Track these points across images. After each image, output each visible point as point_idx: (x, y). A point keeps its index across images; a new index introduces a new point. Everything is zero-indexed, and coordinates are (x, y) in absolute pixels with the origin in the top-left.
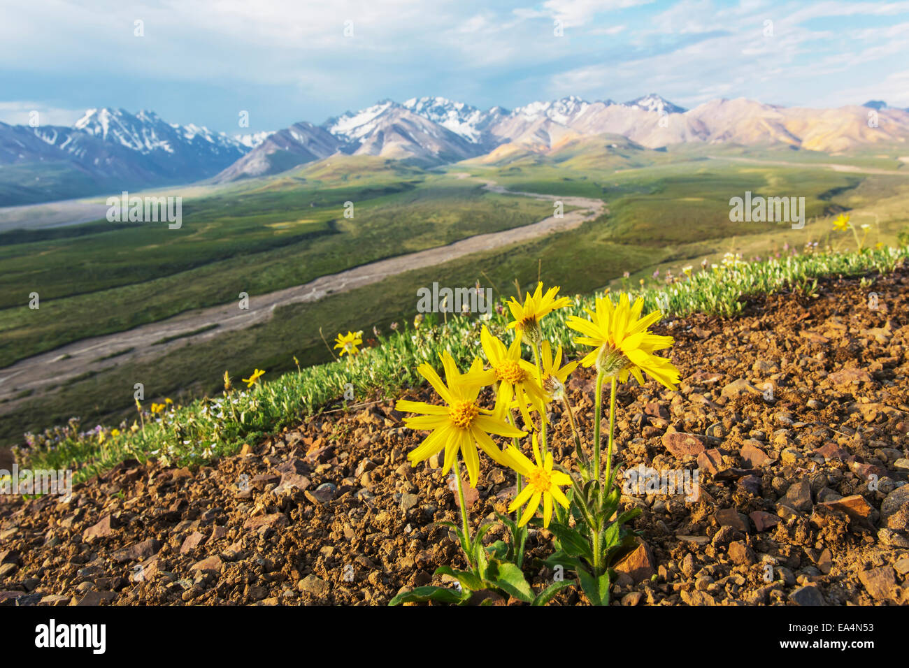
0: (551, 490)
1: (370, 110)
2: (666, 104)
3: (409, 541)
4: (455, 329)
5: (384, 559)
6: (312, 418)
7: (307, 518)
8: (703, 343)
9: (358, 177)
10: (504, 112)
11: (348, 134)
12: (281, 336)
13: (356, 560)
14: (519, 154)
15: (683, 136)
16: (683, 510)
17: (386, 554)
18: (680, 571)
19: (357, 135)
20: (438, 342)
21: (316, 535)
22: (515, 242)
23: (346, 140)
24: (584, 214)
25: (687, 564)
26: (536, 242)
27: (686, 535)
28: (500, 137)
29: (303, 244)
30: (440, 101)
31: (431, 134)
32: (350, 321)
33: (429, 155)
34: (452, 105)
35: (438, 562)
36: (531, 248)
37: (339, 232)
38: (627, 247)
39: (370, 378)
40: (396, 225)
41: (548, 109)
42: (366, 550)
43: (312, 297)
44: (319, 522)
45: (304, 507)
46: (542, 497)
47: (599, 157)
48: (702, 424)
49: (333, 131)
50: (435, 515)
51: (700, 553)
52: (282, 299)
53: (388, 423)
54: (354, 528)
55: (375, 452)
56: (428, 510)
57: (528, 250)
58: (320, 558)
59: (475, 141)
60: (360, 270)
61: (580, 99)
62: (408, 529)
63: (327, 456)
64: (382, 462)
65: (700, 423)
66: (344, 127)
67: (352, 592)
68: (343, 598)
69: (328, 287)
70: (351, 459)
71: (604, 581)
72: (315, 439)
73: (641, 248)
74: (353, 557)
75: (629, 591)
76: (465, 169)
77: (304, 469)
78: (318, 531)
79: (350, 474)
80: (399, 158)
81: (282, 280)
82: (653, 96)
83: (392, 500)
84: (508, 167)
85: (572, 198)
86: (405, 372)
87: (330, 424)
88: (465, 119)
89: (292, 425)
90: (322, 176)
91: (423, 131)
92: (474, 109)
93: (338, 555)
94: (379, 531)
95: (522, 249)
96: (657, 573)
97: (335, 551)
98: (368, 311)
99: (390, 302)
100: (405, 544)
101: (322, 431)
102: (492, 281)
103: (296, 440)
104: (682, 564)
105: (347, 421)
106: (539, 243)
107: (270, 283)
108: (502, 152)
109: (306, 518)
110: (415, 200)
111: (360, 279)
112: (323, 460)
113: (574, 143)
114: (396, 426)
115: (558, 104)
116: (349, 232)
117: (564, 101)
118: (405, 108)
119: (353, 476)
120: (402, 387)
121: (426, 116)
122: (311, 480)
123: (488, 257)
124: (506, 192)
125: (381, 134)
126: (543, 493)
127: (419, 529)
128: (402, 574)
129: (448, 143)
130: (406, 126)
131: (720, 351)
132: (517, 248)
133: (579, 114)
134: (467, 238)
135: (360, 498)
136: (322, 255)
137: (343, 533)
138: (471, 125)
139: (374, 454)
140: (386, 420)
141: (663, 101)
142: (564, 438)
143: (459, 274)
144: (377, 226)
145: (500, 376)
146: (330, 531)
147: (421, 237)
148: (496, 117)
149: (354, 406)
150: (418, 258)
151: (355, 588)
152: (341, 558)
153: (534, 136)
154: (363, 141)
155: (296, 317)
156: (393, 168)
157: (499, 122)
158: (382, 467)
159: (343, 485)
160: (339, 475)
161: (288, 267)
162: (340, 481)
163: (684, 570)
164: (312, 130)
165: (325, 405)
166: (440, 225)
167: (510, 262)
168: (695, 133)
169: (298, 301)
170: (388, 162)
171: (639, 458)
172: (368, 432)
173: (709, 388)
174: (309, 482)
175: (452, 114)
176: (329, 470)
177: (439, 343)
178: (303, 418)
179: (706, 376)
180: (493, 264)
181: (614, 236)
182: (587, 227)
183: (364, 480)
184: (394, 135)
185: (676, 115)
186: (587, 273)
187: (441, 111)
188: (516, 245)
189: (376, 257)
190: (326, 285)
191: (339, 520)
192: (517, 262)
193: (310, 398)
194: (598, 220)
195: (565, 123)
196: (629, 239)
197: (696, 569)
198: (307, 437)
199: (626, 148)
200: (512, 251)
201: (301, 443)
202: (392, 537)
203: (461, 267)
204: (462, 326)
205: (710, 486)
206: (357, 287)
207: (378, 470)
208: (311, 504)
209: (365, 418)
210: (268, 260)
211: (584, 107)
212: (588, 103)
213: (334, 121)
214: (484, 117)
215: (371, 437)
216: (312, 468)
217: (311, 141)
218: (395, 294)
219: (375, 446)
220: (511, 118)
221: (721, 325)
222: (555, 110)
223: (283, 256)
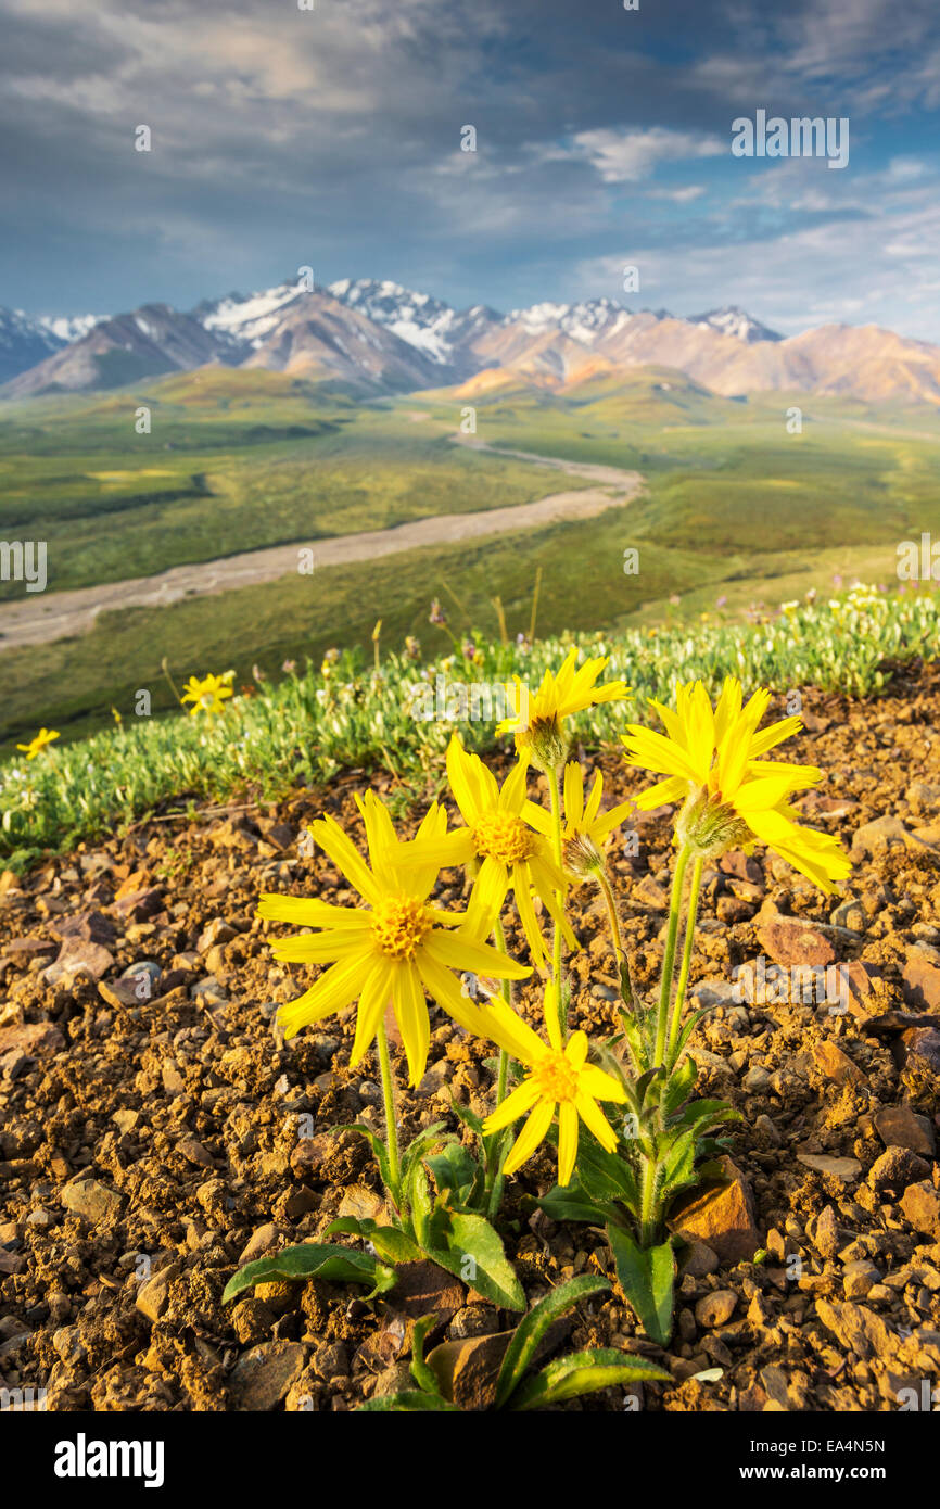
0: (576, 1101)
1: (271, 293)
2: (752, 325)
3: (282, 1116)
4: (391, 677)
5: (232, 1148)
6: (132, 828)
7: (98, 1037)
8: (815, 740)
9: (247, 405)
10: (493, 316)
11: (233, 330)
12: (106, 660)
13: (178, 1148)
14: (511, 389)
15: (775, 379)
16: (804, 1091)
17: (237, 1138)
18: (808, 1242)
19: (250, 333)
20: (361, 706)
21: (113, 1076)
22: (497, 532)
23: (230, 342)
24: (609, 495)
25: (824, 1232)
26: (529, 534)
27: (816, 1154)
28: (481, 358)
29: (149, 509)
30: (388, 288)
31: (370, 343)
32: (221, 642)
33: (365, 377)
34: (409, 297)
35: (334, 1178)
36: (522, 543)
37: (210, 495)
38: (673, 552)
39: (237, 765)
40: (305, 489)
41: (565, 316)
42: (200, 1125)
43: (161, 599)
44: (119, 1049)
45: (95, 1011)
46: (557, 1113)
47: (641, 402)
48: (825, 901)
49: (209, 322)
50: (335, 1059)
51: (845, 1200)
52: (110, 599)
53: (264, 849)
54: (182, 1071)
55: (235, 907)
56: (324, 1047)
57: (517, 546)
58: (109, 1135)
59: (442, 360)
60: (242, 559)
61: (615, 304)
62: (282, 1085)
63: (151, 908)
64: (247, 928)
65: (820, 900)
66: (227, 318)
67: (162, 1222)
68: (143, 1235)
69: (188, 583)
70: (191, 916)
71: (663, 1264)
72: (133, 869)
73: (694, 555)
74: (172, 1142)
75: (711, 1289)
76: (424, 406)
77: (105, 932)
78: (116, 1067)
79: (189, 946)
80: (316, 379)
81: (113, 568)
82: (734, 310)
83: (259, 1014)
84: (493, 408)
85: (593, 466)
86: (299, 757)
87: (162, 844)
88: (429, 322)
89: (94, 841)
90: (187, 399)
91: (357, 337)
92: (445, 306)
93: (144, 1131)
94: (228, 1084)
95: (507, 544)
96: (764, 1247)
97: (143, 1121)
98: (252, 628)
99: (288, 615)
100: (273, 1121)
101: (147, 855)
102: (456, 592)
103: (99, 869)
104: (814, 1226)
105: (193, 838)
106: (534, 536)
107: (92, 571)
108: (486, 381)
109: (98, 1035)
110: (338, 451)
111: (240, 574)
112: (141, 916)
113: (602, 377)
114: (278, 857)
115: (581, 310)
116: (226, 496)
117: (591, 306)
118: (330, 296)
119: (193, 950)
120: (293, 785)
121: (363, 311)
122: (114, 954)
123: (450, 552)
124: (490, 449)
125: (288, 336)
126: (558, 1105)
127: (304, 1088)
128: (263, 1191)
129: (398, 361)
130: (330, 326)
131: (846, 758)
132: (498, 542)
133: (616, 329)
134: (420, 519)
135: (200, 1003)
136: (181, 531)
137: (160, 1078)
138: (437, 333)
139: (235, 911)
140: (260, 844)
141: (749, 320)
142: (577, 910)
143: (403, 577)
144: (273, 489)
145: (484, 848)
146: (138, 1067)
147: (346, 512)
148: (479, 323)
149: (208, 811)
150: (340, 546)
151: (170, 1214)
152: (150, 1137)
153: (538, 360)
154: (257, 344)
155: (134, 630)
156: (306, 394)
157: (482, 333)
158: (246, 936)
159: (175, 968)
160: (168, 948)
161: (122, 546)
162: (168, 960)
163: (818, 1241)
164: (173, 320)
165: (156, 806)
166: (377, 494)
167: (486, 563)
168: (794, 375)
169: (137, 604)
170: (298, 383)
171: (713, 965)
172: (227, 867)
173: (831, 828)
174: (111, 960)
175: (407, 312)
176: (150, 936)
177: (362, 708)
178: (115, 829)
179: (824, 803)
180: (459, 564)
181: (655, 533)
182: (612, 517)
183: (213, 961)
184: (310, 340)
185: (765, 346)
186: (608, 589)
187: (390, 304)
188: (498, 537)
189: (270, 539)
190: (185, 580)
191: (156, 1050)
192: (497, 564)
193: (130, 793)
194: (630, 506)
195: (589, 343)
196: (678, 539)
197: (843, 1240)
198: (119, 863)
199: (684, 391)
200: (491, 545)
201: (109, 874)
202: (251, 1101)
203: (407, 566)
204: (404, 673)
205: (850, 1042)
206: (236, 587)
207: (237, 944)
208: (109, 1007)
209: (224, 836)
210: (91, 531)
211: (622, 320)
212: (629, 313)
213: (210, 308)
214: (459, 322)
215: (231, 877)
216: (120, 930)
217: (170, 339)
218: (298, 602)
219: (236, 896)
220: (503, 326)
221: (846, 710)
222: (576, 320)
223: (114, 528)
